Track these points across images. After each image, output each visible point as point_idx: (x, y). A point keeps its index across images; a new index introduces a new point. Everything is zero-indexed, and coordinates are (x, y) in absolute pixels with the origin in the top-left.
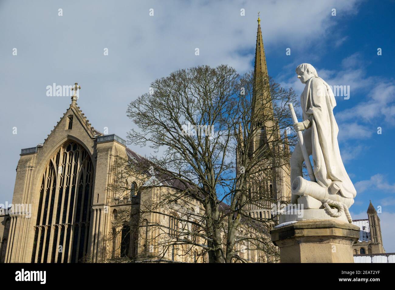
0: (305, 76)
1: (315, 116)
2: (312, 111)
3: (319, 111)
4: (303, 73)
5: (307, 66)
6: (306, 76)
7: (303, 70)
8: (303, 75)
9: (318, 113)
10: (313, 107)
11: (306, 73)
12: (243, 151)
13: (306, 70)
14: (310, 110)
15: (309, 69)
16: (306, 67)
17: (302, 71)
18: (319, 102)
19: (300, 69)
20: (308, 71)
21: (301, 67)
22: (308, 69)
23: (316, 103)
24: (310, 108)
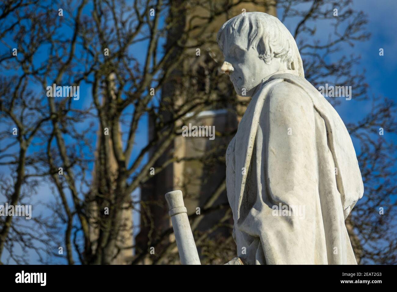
0: (249, 68)
1: (266, 248)
2: (258, 225)
3: (283, 225)
4: (243, 53)
5: (258, 27)
6: (255, 68)
7: (242, 43)
8: (243, 62)
9: (279, 235)
10: (265, 206)
11: (253, 53)
12: (91, 244)
13: (255, 43)
14: (253, 218)
15: (266, 42)
16: (254, 28)
17: (238, 47)
18: (289, 187)
19: (232, 39)
20: (261, 49)
21: (236, 27)
22: (261, 40)
23: (276, 189)
24: (253, 211)
